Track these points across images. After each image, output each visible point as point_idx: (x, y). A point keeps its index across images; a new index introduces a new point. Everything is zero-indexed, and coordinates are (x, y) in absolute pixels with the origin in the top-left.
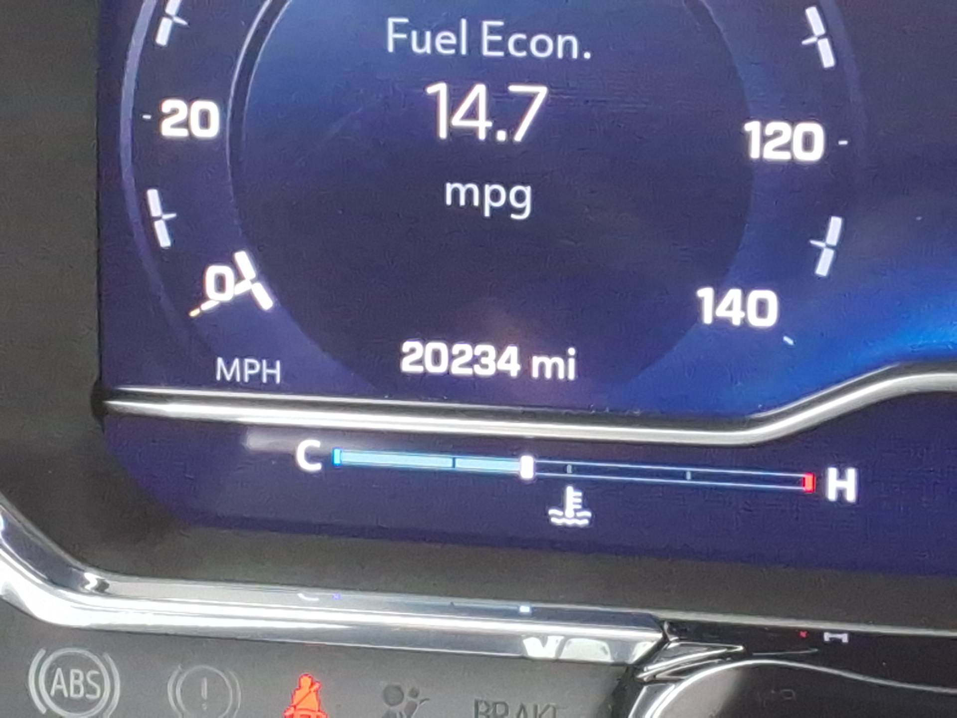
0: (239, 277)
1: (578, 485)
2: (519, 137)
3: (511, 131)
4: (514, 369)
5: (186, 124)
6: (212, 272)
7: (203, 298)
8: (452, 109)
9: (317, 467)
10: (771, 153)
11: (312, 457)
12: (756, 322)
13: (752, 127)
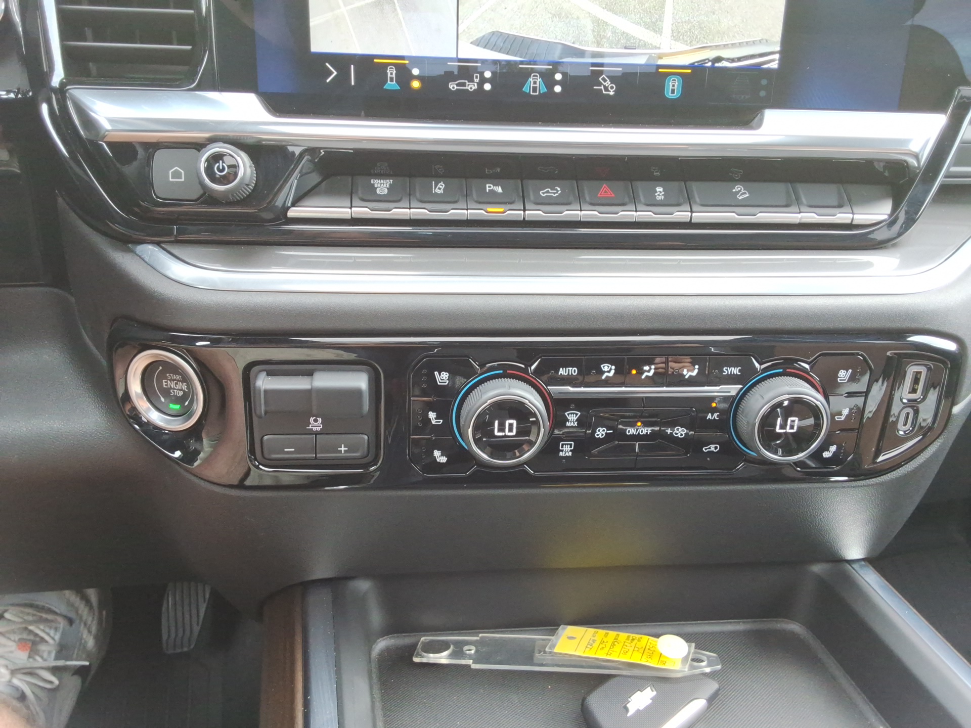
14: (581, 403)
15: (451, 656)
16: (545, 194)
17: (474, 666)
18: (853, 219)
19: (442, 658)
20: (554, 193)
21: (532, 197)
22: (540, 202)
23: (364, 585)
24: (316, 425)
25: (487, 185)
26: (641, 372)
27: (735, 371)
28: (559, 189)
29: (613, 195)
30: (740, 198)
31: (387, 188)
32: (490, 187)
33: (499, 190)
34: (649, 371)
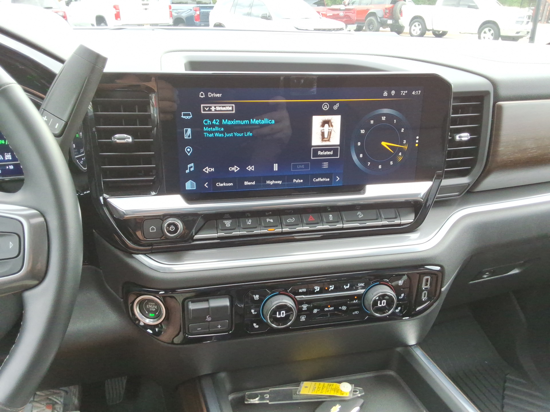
14: (308, 302)
15: (259, 400)
16: (289, 221)
17: (270, 403)
18: (401, 222)
19: (256, 401)
20: (292, 220)
21: (284, 223)
22: (288, 225)
23: (223, 375)
24: (209, 319)
25: (267, 219)
26: (329, 288)
27: (363, 285)
28: (294, 219)
29: (314, 220)
30: (360, 217)
31: (230, 224)
32: (268, 220)
33: (272, 221)
34: (332, 288)
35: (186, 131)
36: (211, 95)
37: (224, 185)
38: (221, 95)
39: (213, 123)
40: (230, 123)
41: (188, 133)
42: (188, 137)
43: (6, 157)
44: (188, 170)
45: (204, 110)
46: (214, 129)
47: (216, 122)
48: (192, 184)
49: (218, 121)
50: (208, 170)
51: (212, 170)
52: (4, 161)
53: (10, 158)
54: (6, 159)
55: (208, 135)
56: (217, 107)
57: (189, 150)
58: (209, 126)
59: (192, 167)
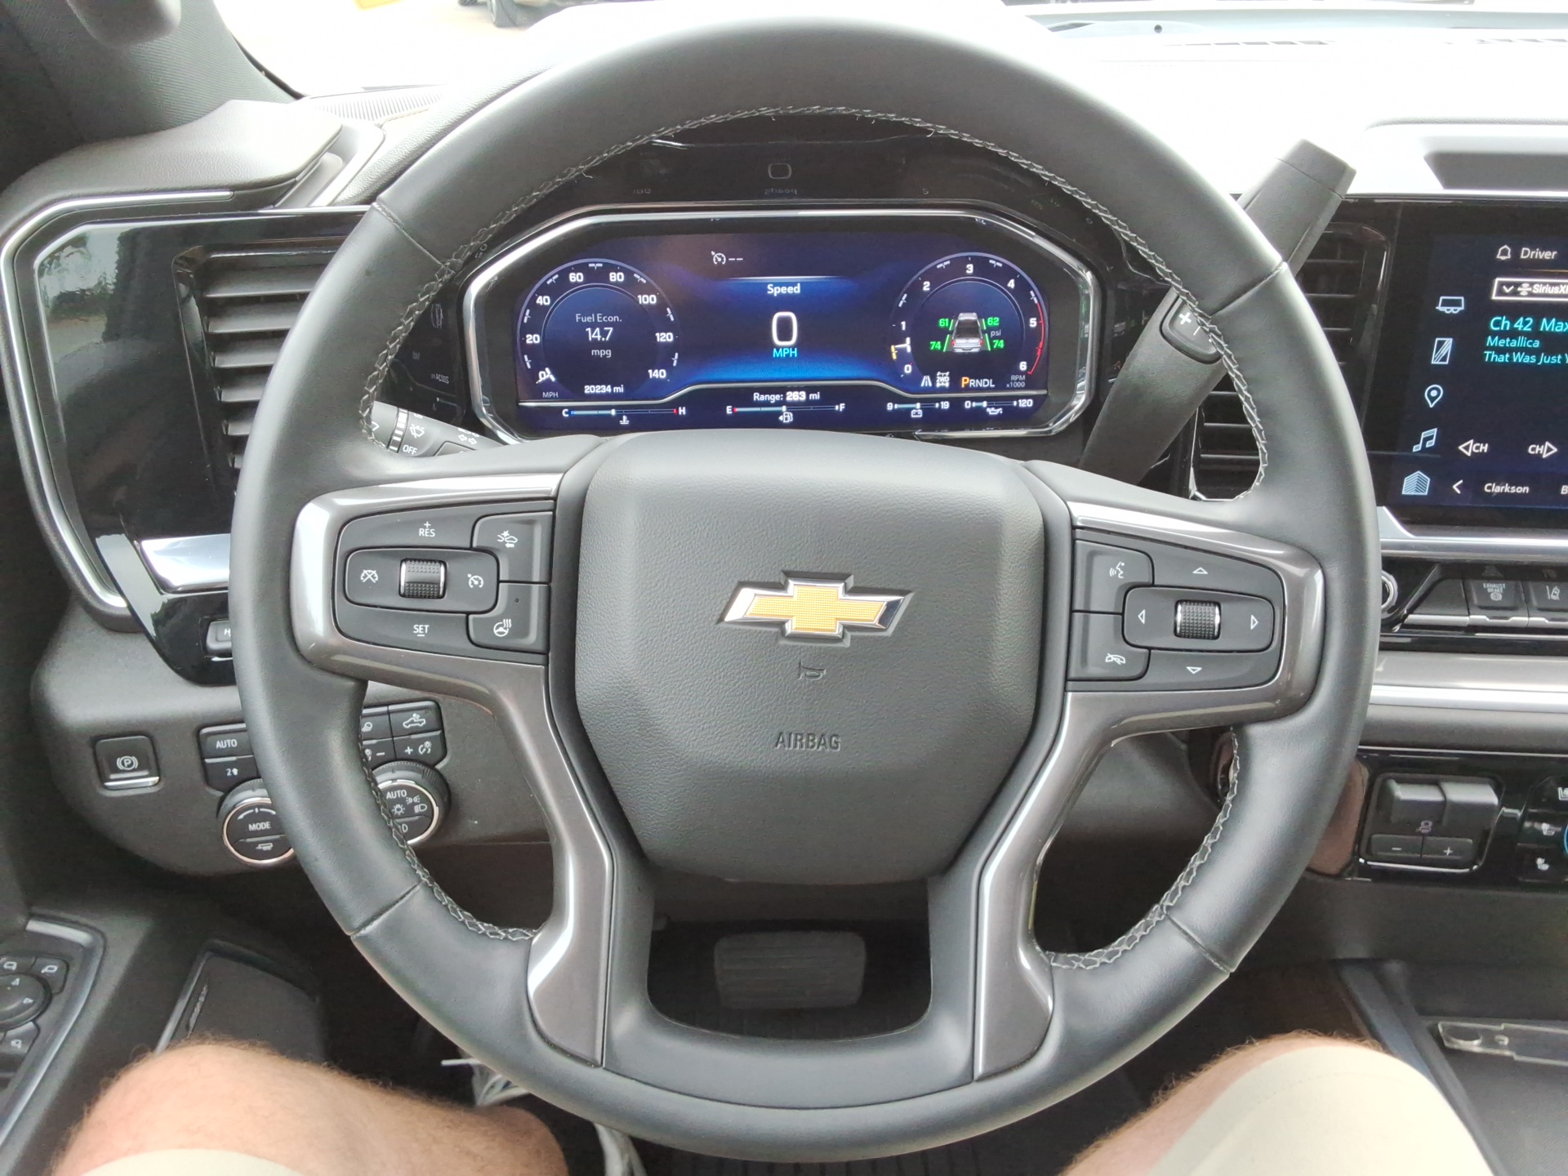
0: (547, 374)
1: (626, 415)
2: (607, 339)
3: (605, 337)
4: (610, 390)
5: (532, 340)
6: (541, 373)
7: (538, 379)
8: (592, 333)
9: (567, 415)
10: (662, 340)
11: (566, 413)
12: (661, 377)
13: (657, 334)
15: (1481, 1045)
17: (1516, 1058)
23: (1396, 968)
24: (1426, 827)
31: (1502, 594)
35: (1441, 344)
36: (1527, 253)
37: (1504, 489)
38: (1555, 255)
39: (1516, 326)
40: (1561, 330)
41: (1443, 350)
42: (1441, 361)
43: (938, 381)
44: (1420, 445)
45: (1501, 292)
46: (1514, 344)
47: (1525, 323)
48: (1420, 481)
49: (1528, 322)
50: (1471, 448)
51: (1482, 447)
52: (933, 390)
53: (947, 385)
54: (938, 385)
55: (1495, 358)
56: (1535, 286)
57: (1434, 393)
58: (1503, 335)
59: (1430, 438)
